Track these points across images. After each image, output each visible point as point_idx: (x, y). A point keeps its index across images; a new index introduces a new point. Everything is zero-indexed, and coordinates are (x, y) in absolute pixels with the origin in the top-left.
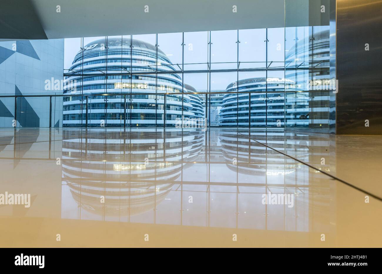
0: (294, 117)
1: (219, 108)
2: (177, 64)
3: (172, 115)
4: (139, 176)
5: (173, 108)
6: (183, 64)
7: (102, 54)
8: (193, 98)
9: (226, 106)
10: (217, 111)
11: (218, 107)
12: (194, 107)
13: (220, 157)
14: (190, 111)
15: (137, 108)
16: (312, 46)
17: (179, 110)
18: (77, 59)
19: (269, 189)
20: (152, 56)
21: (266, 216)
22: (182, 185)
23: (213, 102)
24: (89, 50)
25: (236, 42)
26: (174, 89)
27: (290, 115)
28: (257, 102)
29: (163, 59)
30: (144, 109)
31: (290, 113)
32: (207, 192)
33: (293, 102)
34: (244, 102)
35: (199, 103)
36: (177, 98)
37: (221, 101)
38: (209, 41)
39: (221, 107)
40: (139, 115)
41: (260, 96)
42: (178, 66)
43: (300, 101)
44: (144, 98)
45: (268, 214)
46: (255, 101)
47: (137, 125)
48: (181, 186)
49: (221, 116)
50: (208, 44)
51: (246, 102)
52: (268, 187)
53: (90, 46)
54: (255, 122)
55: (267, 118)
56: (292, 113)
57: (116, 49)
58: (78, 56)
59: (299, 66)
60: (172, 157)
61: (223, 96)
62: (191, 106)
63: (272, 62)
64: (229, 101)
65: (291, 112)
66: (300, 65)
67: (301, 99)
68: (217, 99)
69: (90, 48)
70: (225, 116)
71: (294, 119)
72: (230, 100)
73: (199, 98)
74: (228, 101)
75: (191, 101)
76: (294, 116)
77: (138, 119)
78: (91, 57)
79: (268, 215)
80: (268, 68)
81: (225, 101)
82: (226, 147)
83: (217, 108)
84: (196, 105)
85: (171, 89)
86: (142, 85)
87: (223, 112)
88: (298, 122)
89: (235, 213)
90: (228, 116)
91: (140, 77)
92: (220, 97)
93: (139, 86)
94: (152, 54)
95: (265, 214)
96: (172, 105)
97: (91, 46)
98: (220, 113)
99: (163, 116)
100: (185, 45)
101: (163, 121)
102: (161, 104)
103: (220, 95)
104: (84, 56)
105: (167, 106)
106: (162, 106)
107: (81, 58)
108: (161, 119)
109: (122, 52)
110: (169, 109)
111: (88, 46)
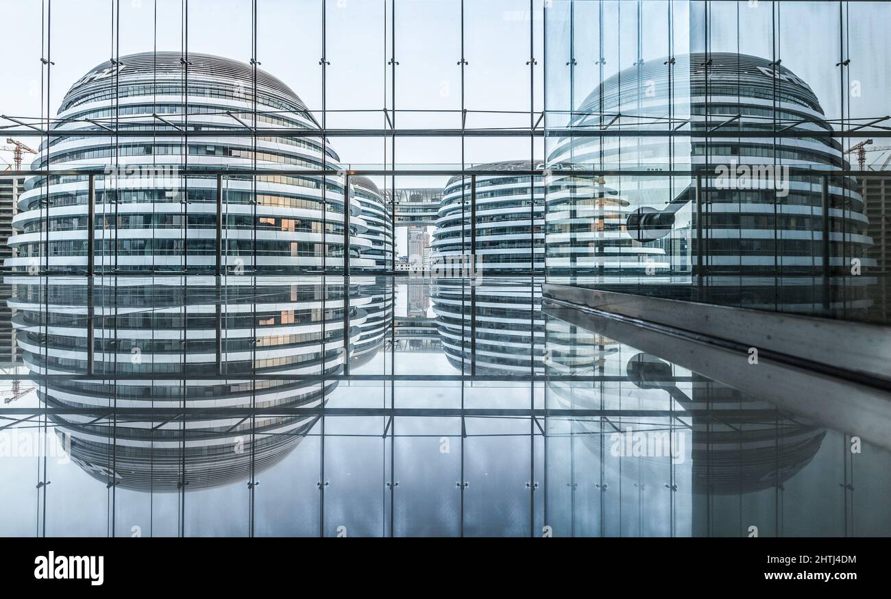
0: (597, 251)
1: (432, 230)
3: (316, 245)
5: (319, 228)
6: (324, 111)
7: (136, 93)
8: (368, 205)
9: (447, 224)
10: (428, 236)
11: (428, 227)
12: (370, 227)
13: (432, 342)
14: (359, 235)
15: (227, 228)
16: (637, 92)
17: (333, 233)
18: (71, 103)
19: (538, 423)
20: (267, 102)
21: (533, 489)
23: (417, 216)
24: (102, 79)
25: (459, 63)
27: (588, 246)
28: (517, 216)
29: (293, 110)
31: (588, 242)
32: (385, 436)
33: (594, 217)
34: (487, 216)
36: (330, 203)
37: (436, 213)
38: (391, 57)
39: (434, 228)
41: (523, 203)
43: (610, 214)
45: (538, 484)
46: (512, 214)
48: (319, 420)
49: (434, 247)
50: (389, 63)
51: (490, 216)
52: (536, 417)
53: (105, 70)
54: (513, 262)
55: (534, 252)
56: (592, 242)
57: (174, 80)
58: (72, 94)
59: (608, 126)
61: (439, 203)
62: (364, 224)
64: (453, 214)
65: (590, 240)
66: (611, 124)
67: (612, 211)
68: (426, 209)
69: (104, 76)
70: (444, 248)
71: (597, 255)
72: (455, 212)
74: (451, 213)
75: (363, 211)
76: (597, 248)
77: (229, 254)
78: (103, 98)
79: (536, 485)
80: (536, 129)
81: (445, 213)
83: (426, 230)
84: (376, 222)
87: (440, 239)
88: (607, 261)
89: (458, 485)
90: (450, 248)
91: (234, 153)
92: (434, 203)
94: (267, 97)
95: (529, 484)
96: (316, 221)
97: (107, 71)
98: (434, 241)
99: (294, 247)
100: (329, 64)
101: (294, 260)
102: (288, 218)
103: (433, 200)
104: (88, 95)
105: (304, 224)
106: (292, 223)
107: (82, 100)
108: (289, 255)
109: (186, 89)
110: (308, 231)
111: (100, 69)
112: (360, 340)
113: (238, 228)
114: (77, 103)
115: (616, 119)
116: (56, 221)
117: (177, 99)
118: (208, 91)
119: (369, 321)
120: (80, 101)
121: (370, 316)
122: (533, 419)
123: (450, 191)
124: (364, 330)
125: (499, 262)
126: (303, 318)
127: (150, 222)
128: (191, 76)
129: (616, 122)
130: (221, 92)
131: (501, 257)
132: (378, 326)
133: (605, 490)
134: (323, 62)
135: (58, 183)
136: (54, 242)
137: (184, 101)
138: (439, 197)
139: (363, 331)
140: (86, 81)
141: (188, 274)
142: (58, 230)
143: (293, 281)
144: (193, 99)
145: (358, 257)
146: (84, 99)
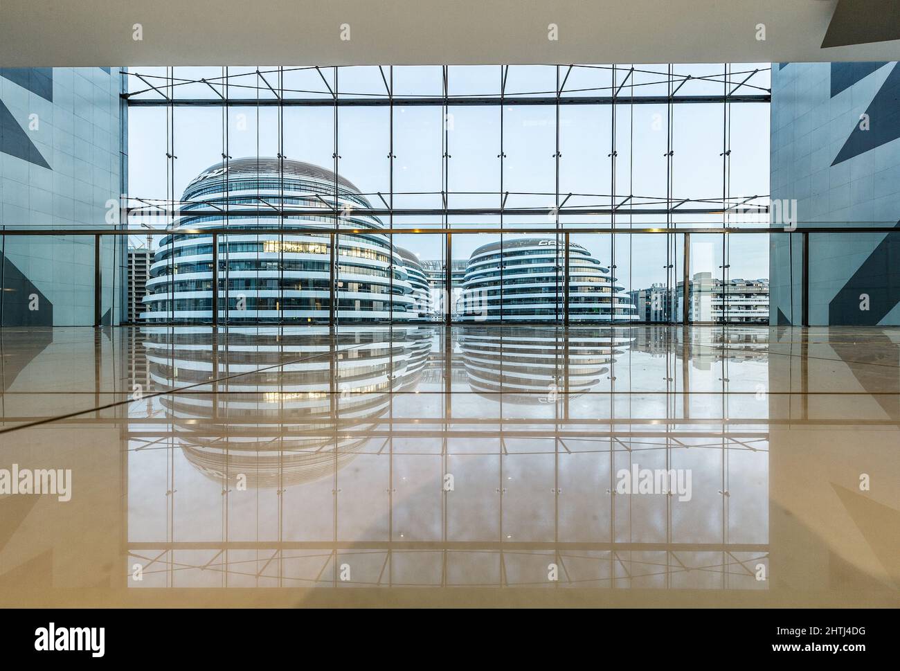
2: (379, 194)
3: (374, 302)
4: (313, 411)
5: (376, 290)
6: (391, 194)
7: (239, 188)
8: (412, 272)
9: (471, 286)
12: (414, 289)
14: (406, 295)
15: (308, 289)
18: (189, 196)
19: (561, 442)
22: (391, 441)
24: (212, 178)
25: (499, 156)
26: (378, 255)
29: (357, 201)
30: (322, 290)
32: (442, 455)
35: (423, 282)
36: (384, 271)
37: (462, 279)
38: (445, 151)
39: (461, 290)
40: (312, 302)
42: (381, 197)
44: (321, 271)
47: (309, 320)
48: (389, 442)
50: (443, 157)
52: (561, 437)
58: (190, 188)
59: (619, 206)
60: (375, 375)
61: (465, 271)
62: (410, 286)
63: (570, 195)
64: (476, 279)
66: (622, 204)
69: (214, 175)
72: (477, 277)
73: (423, 272)
74: (474, 278)
75: (409, 277)
77: (309, 309)
78: (216, 191)
79: (559, 491)
80: (561, 209)
81: (469, 278)
82: (466, 354)
84: (417, 285)
85: (372, 255)
86: (317, 246)
89: (498, 491)
92: (460, 271)
93: (311, 248)
96: (375, 284)
97: (216, 171)
99: (358, 304)
100: (395, 157)
101: (357, 314)
102: (353, 282)
103: (459, 269)
104: (202, 190)
105: (365, 287)
106: (356, 286)
107: (197, 194)
108: (354, 309)
109: (282, 185)
110: (368, 292)
111: (211, 170)
112: (407, 371)
113: (316, 289)
114: (194, 196)
115: (628, 199)
116: (179, 285)
117: (275, 192)
118: (292, 186)
119: (413, 355)
120: (196, 195)
121: (414, 352)
122: (557, 439)
123: (473, 261)
124: (409, 362)
125: (510, 315)
126: (365, 355)
127: (249, 285)
128: (286, 176)
129: (628, 202)
130: (302, 187)
131: (512, 311)
132: (419, 360)
133: (615, 495)
134: (391, 156)
135: (180, 256)
136: (177, 300)
137: (281, 194)
138: (464, 266)
139: (409, 364)
140: (200, 179)
141: (284, 325)
142: (180, 291)
143: (357, 330)
144: (287, 193)
145: (406, 311)
146: (199, 193)
